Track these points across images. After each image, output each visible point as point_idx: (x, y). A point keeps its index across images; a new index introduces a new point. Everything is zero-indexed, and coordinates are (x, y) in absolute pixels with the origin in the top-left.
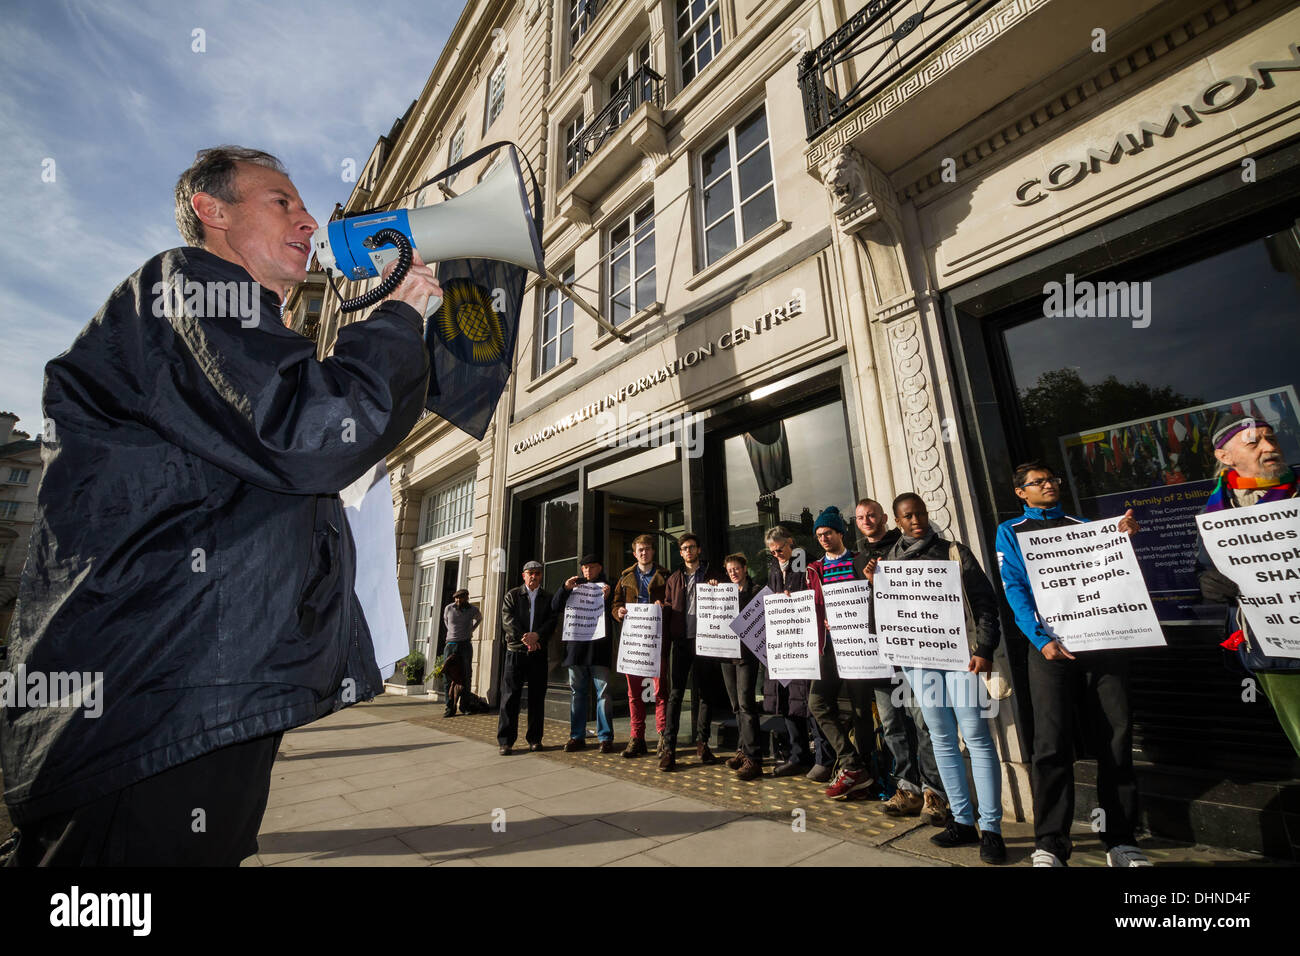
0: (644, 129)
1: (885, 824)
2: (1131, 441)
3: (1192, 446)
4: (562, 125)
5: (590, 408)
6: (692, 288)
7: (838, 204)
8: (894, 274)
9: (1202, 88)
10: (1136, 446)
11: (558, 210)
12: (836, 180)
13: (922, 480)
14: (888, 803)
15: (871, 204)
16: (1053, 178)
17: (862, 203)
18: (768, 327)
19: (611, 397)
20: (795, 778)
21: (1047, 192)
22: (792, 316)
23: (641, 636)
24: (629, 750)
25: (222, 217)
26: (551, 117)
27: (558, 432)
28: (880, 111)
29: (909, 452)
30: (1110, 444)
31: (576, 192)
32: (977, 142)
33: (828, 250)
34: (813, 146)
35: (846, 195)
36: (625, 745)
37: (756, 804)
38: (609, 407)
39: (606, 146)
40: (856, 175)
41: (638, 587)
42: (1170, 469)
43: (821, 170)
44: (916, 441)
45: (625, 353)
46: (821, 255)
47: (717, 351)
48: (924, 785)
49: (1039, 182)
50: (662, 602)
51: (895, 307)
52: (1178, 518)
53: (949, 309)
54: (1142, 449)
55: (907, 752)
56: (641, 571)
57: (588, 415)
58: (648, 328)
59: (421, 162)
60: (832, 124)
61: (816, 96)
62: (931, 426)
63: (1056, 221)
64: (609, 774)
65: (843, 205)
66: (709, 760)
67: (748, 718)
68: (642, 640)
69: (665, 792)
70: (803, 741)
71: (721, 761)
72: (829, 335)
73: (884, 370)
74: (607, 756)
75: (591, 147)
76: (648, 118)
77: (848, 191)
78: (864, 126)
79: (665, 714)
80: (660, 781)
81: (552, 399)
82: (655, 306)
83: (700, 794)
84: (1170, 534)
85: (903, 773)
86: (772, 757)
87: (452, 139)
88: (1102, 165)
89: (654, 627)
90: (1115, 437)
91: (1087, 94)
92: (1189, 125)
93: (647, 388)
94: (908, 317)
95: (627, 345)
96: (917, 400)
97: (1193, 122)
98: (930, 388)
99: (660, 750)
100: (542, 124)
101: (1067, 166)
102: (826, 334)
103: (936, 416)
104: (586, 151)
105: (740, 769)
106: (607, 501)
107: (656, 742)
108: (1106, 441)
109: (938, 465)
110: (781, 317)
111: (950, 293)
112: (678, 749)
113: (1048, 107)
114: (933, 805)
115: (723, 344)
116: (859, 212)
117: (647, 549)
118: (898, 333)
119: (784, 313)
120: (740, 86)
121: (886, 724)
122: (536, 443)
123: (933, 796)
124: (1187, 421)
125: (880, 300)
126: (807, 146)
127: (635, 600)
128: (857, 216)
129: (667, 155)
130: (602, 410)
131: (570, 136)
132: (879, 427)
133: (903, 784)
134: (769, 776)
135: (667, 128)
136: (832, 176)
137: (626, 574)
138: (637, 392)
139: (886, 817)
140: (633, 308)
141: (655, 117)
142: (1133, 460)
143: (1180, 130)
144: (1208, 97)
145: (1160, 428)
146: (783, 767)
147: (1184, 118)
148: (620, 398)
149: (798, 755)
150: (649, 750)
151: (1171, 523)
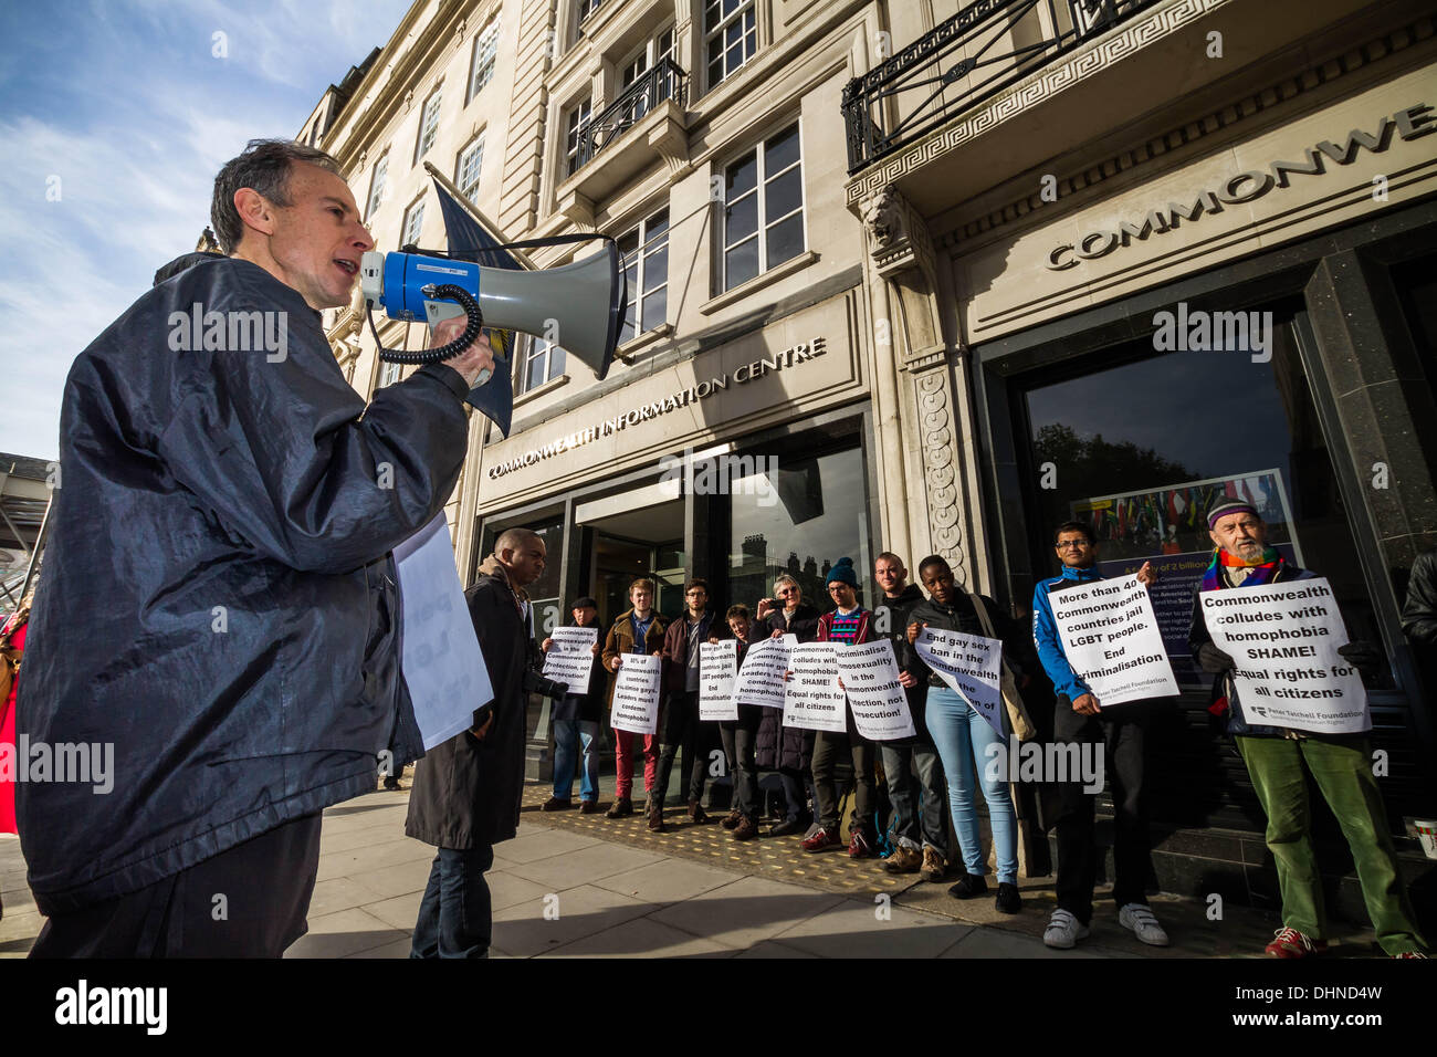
0: (663, 129)
1: (886, 881)
2: (1135, 510)
3: (1188, 519)
4: (564, 108)
5: (583, 434)
6: (707, 313)
7: (876, 245)
8: (926, 323)
9: (1227, 178)
10: (1139, 515)
11: (555, 206)
12: (877, 220)
13: (941, 538)
14: (889, 860)
15: (909, 250)
16: (1086, 246)
17: (900, 247)
18: (790, 365)
19: (609, 423)
20: (793, 838)
21: (1079, 259)
22: (816, 355)
23: (637, 689)
24: (613, 810)
25: (267, 219)
26: (552, 97)
27: (544, 457)
28: (926, 155)
29: (930, 508)
30: (1115, 512)
31: (580, 190)
32: (1015, 199)
33: (858, 289)
34: (855, 180)
35: (885, 237)
36: (610, 805)
37: (755, 865)
38: (606, 434)
39: (618, 142)
40: (897, 218)
41: (634, 635)
42: (1167, 540)
43: (861, 207)
44: (936, 497)
45: (626, 376)
46: (850, 294)
47: (732, 385)
48: (925, 843)
49: (1073, 248)
50: (661, 652)
51: (925, 358)
52: (1172, 587)
53: (977, 366)
54: (1144, 519)
55: (910, 811)
56: (637, 618)
57: (580, 442)
58: (655, 351)
59: (383, 124)
60: (876, 160)
61: (861, 127)
62: (952, 483)
63: (1086, 289)
64: (594, 836)
65: (881, 247)
66: (700, 819)
67: (746, 775)
68: (638, 694)
69: (659, 854)
70: (801, 799)
71: (714, 821)
72: (853, 380)
73: (909, 422)
74: (589, 816)
75: (599, 140)
76: (669, 118)
77: (887, 233)
78: (909, 168)
79: (655, 771)
80: (651, 843)
81: (537, 420)
82: (665, 328)
83: (697, 856)
84: (1164, 602)
85: (905, 831)
86: (766, 816)
87: (425, 103)
88: (1133, 240)
89: (652, 681)
90: (1121, 505)
91: (1123, 167)
92: (1213, 212)
93: (651, 417)
94: (936, 370)
95: (630, 368)
96: (940, 456)
97: (1217, 210)
98: (953, 445)
99: (649, 810)
100: (541, 103)
101: (1100, 236)
102: (850, 378)
103: (958, 473)
104: (594, 143)
105: (737, 829)
106: (595, 537)
107: (644, 802)
108: (1113, 509)
109: (956, 523)
110: (804, 355)
111: (978, 349)
112: (665, 809)
113: (1086, 174)
114: (931, 862)
115: (739, 378)
116: (896, 255)
117: (645, 595)
118: (926, 386)
119: (807, 350)
120: (774, 99)
121: (891, 782)
122: (516, 469)
123: (932, 853)
124: (1186, 495)
125: (910, 349)
126: (848, 180)
127: (631, 649)
128: (894, 260)
129: (688, 162)
130: (597, 437)
131: (574, 122)
132: (900, 479)
133: (903, 841)
134: (765, 835)
135: (690, 133)
136: (873, 215)
137: (621, 620)
138: (639, 421)
139: (886, 874)
140: (638, 327)
141: (677, 117)
142: (1136, 529)
143: (1204, 215)
144: (1232, 187)
145: (1162, 500)
146: (780, 826)
147: (1209, 205)
148: (620, 426)
149: (796, 814)
150: (635, 810)
151: (1165, 591)
